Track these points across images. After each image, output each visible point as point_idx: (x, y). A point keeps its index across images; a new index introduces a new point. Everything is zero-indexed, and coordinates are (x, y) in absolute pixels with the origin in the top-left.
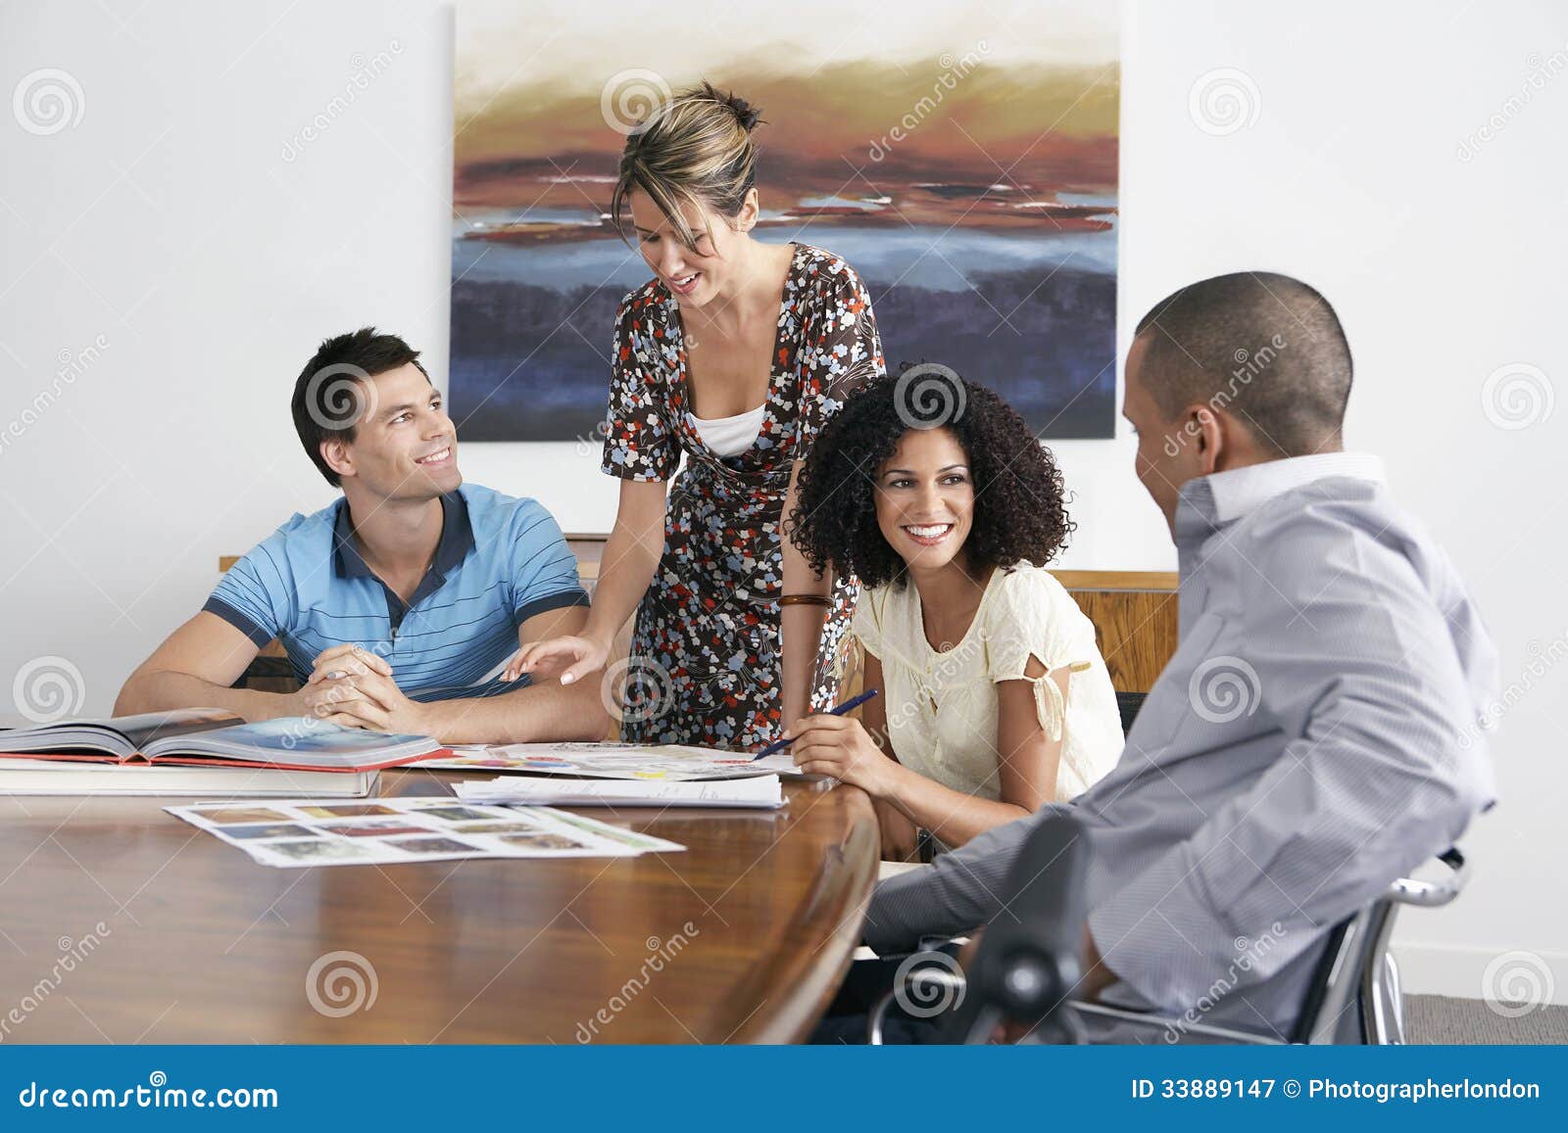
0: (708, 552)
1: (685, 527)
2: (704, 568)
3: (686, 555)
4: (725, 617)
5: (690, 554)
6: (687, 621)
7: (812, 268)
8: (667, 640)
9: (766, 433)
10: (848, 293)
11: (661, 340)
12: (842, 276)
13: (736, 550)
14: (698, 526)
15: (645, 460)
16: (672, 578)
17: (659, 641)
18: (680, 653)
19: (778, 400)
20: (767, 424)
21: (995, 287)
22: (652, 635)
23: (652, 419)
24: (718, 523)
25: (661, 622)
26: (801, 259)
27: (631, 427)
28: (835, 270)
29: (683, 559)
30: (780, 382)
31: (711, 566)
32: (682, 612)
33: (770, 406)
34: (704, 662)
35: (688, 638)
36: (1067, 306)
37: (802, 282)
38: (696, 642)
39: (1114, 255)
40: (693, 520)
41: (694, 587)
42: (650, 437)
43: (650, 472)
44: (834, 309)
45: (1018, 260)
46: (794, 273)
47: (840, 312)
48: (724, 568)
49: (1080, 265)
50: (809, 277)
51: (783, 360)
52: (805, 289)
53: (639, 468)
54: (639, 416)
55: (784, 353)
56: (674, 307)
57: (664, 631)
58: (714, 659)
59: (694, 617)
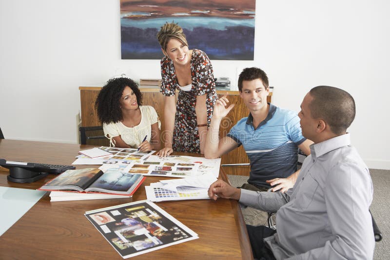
0: (187, 107)
1: (182, 103)
2: (187, 111)
3: (183, 108)
4: (193, 120)
5: (184, 108)
6: (185, 122)
7: (196, 56)
8: (182, 126)
9: (193, 88)
10: (203, 61)
11: (170, 70)
12: (202, 58)
13: (193, 107)
14: (185, 103)
15: (172, 92)
16: (180, 113)
17: (180, 126)
18: (185, 128)
19: (194, 82)
20: (193, 87)
21: (230, 30)
22: (178, 125)
23: (171, 84)
24: (188, 102)
25: (180, 122)
26: (194, 54)
27: (168, 86)
28: (200, 57)
29: (182, 109)
30: (194, 79)
31: (188, 110)
32: (184, 120)
33: (193, 84)
34: (190, 129)
35: (186, 125)
36: (245, 34)
37: (194, 59)
38: (188, 125)
39: (254, 24)
40: (183, 101)
41: (186, 115)
42: (172, 87)
43: (173, 94)
44: (200, 65)
45: (235, 24)
46: (192, 57)
47: (201, 65)
48: (191, 110)
49: (247, 25)
50: (195, 58)
51: (193, 75)
52: (195, 61)
53: (171, 94)
54: (169, 83)
55: (193, 73)
56: (172, 63)
57: (181, 124)
58: (192, 129)
59: (186, 121)
